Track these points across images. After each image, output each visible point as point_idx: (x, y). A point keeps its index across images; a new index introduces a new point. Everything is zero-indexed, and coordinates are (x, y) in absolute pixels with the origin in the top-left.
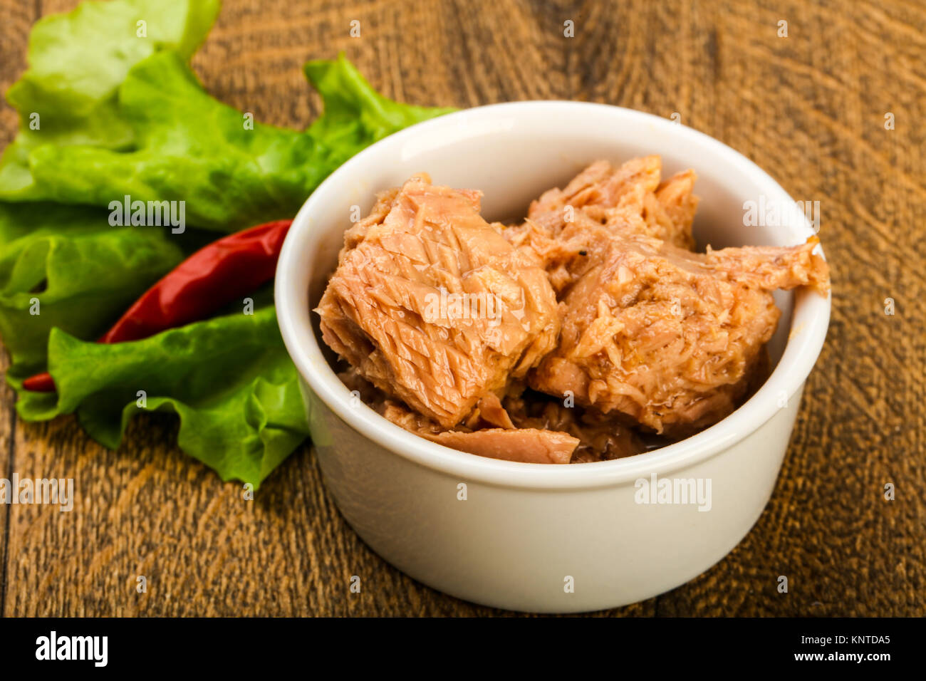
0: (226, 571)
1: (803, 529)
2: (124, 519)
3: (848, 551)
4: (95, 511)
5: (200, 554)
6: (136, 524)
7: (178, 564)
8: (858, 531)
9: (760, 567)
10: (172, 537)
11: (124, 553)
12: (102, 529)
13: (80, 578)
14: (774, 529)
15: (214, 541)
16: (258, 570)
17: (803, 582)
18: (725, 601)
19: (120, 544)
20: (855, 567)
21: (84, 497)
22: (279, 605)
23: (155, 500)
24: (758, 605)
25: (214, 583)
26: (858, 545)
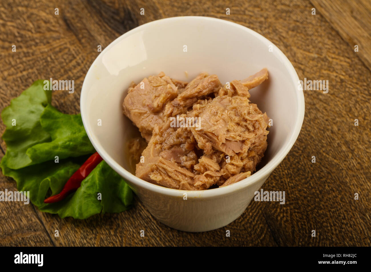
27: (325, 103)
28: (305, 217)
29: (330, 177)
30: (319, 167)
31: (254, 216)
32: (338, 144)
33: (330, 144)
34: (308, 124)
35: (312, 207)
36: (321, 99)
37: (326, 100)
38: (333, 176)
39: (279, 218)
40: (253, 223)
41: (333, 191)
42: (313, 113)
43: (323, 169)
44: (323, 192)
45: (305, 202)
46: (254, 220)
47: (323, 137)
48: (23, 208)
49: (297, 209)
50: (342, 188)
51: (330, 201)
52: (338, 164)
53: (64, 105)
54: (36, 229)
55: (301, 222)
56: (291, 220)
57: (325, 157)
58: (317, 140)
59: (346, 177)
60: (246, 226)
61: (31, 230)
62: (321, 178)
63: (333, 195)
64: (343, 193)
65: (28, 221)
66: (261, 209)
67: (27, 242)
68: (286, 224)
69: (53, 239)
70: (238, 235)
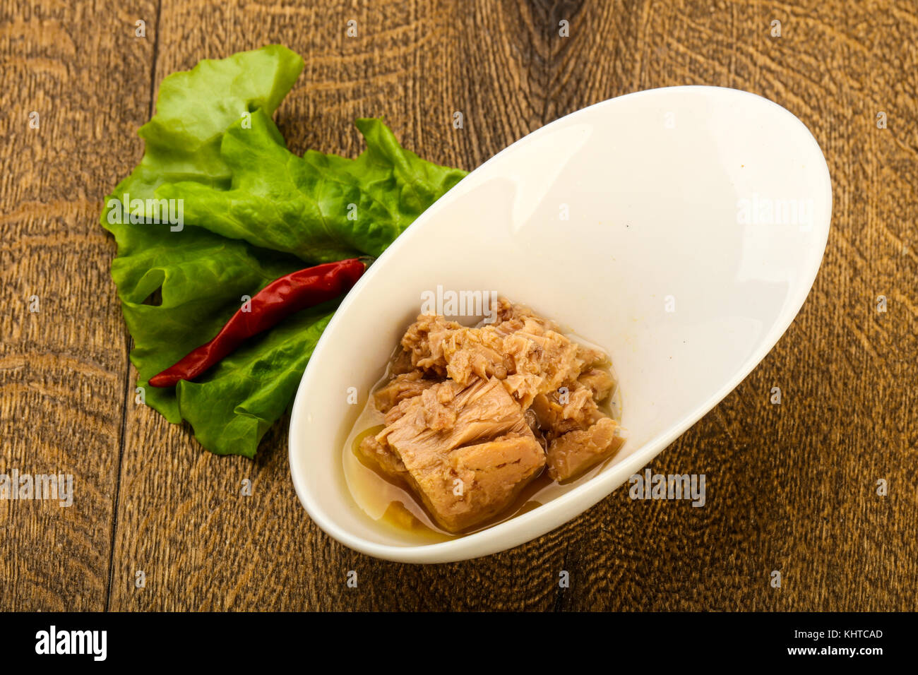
0: (269, 526)
1: (669, 522)
2: (200, 477)
3: (698, 542)
4: (180, 470)
5: (251, 510)
6: (208, 483)
7: (236, 518)
8: (707, 526)
9: (637, 550)
10: (233, 495)
11: (199, 505)
12: (184, 485)
13: (168, 523)
14: (650, 520)
15: (262, 501)
16: (291, 527)
17: (665, 564)
18: (609, 575)
19: (196, 497)
20: (701, 554)
21: (173, 458)
22: (303, 555)
23: (223, 465)
24: (632, 580)
25: (260, 534)
26: (706, 539)
27: (854, 369)
28: (645, 600)
29: (754, 538)
30: (746, 506)
31: (545, 547)
32: (819, 473)
33: (801, 465)
34: (788, 398)
35: (675, 585)
36: (851, 354)
37: (860, 362)
38: (761, 539)
39: (593, 577)
40: (534, 563)
41: (741, 573)
42: (812, 379)
43: (752, 512)
44: (718, 565)
45: (668, 568)
46: (541, 555)
47: (800, 441)
48: (113, 308)
49: (642, 576)
50: (762, 574)
51: (718, 590)
52: (788, 518)
53: (323, 119)
54: (111, 364)
55: (630, 606)
56: (613, 593)
57: (773, 489)
58: (783, 443)
59: (787, 555)
60: (515, 562)
61: (101, 362)
62: (735, 532)
63: (734, 580)
64: (756, 587)
65: (106, 340)
66: (568, 539)
67: (80, 384)
68: (598, 597)
69: (130, 404)
70: (488, 573)
